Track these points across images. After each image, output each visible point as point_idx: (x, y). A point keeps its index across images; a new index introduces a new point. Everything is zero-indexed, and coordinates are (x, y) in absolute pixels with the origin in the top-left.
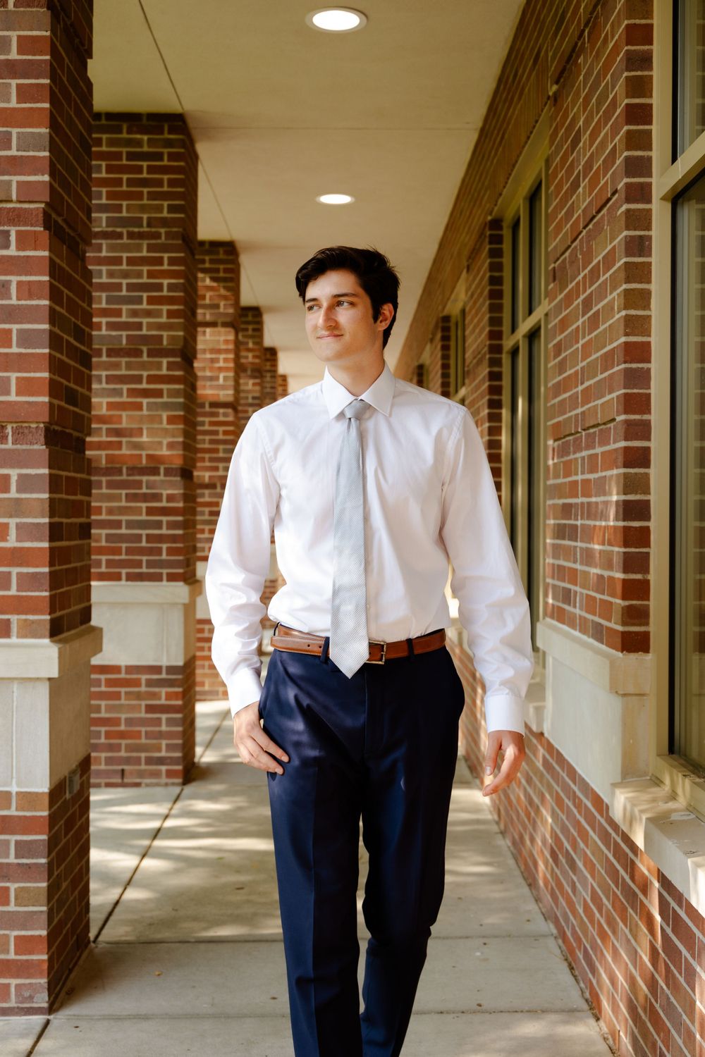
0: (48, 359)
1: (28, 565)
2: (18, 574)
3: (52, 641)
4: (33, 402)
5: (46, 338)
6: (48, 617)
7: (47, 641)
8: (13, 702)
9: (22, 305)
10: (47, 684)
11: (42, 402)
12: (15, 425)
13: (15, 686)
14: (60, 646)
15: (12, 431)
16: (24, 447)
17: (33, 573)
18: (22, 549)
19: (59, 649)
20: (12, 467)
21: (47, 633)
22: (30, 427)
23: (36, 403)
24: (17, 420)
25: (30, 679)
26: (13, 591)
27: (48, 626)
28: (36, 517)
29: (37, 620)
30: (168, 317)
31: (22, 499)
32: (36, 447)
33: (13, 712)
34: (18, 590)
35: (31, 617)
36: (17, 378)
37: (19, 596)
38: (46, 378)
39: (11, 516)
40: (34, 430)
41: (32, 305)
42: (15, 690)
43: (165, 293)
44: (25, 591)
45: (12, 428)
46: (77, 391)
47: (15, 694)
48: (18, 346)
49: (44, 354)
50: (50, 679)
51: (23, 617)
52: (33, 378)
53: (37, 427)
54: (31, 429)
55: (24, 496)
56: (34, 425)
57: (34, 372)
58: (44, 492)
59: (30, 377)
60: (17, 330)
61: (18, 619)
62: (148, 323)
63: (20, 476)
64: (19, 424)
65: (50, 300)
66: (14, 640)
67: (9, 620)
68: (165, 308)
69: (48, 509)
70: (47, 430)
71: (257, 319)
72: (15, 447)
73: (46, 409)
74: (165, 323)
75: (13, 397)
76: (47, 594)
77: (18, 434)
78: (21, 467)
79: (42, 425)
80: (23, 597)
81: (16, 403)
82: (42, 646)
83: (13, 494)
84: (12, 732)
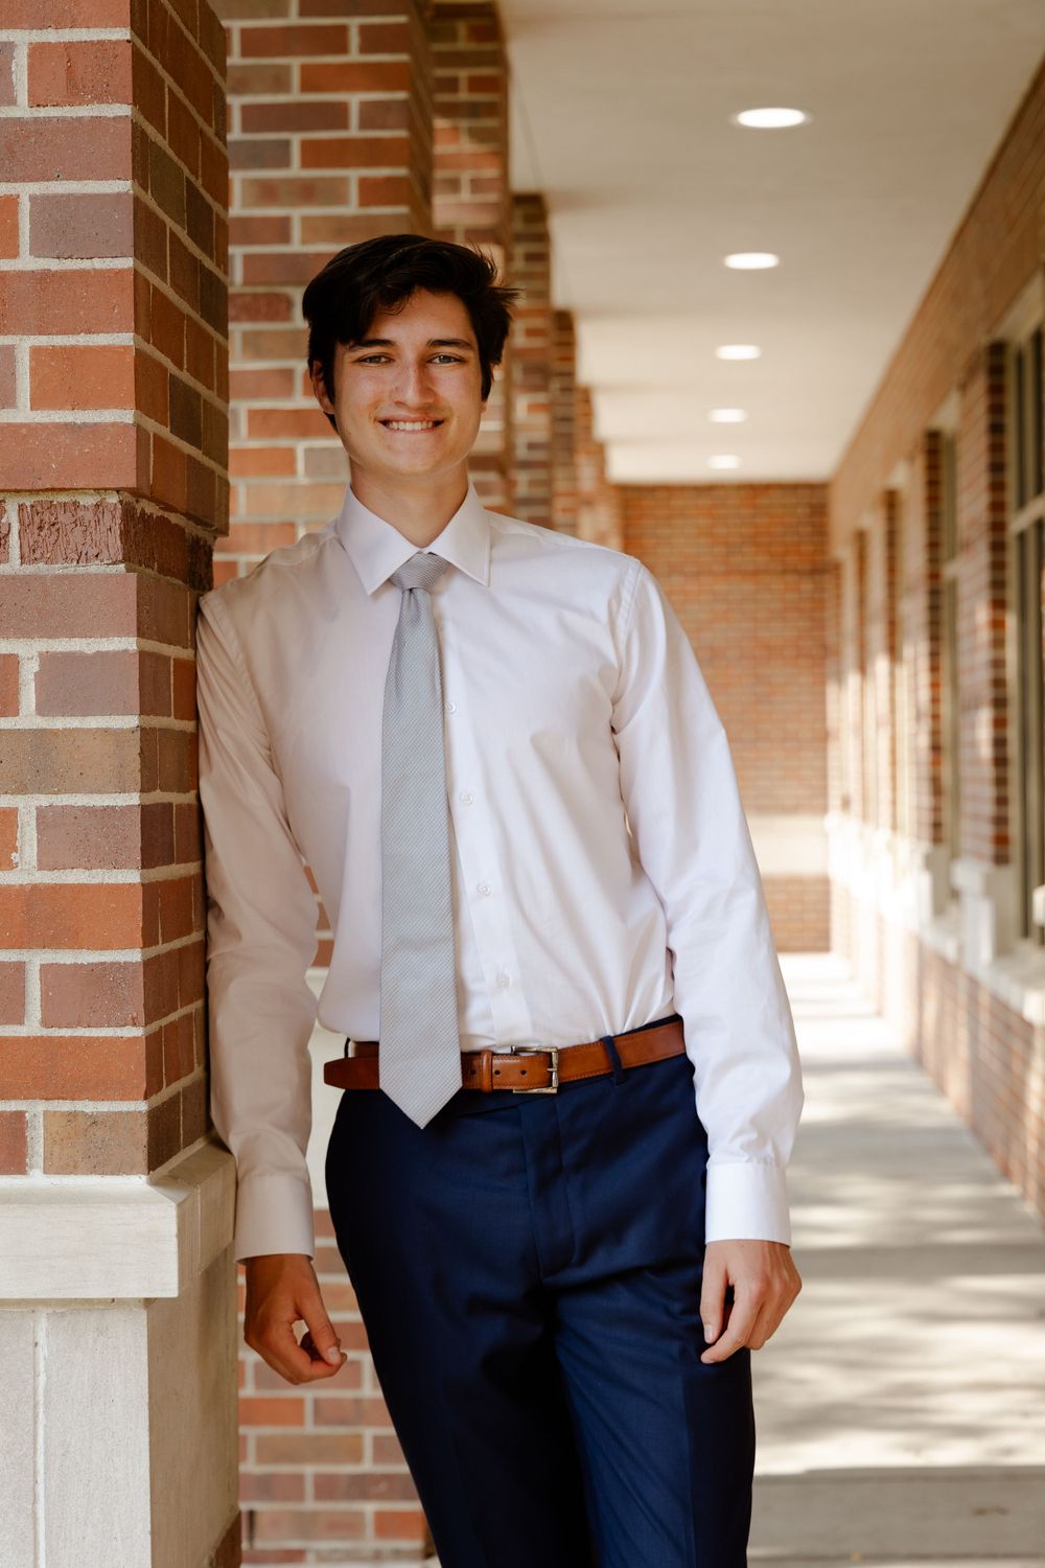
0: (130, 291)
1: (76, 943)
2: (45, 969)
3: (154, 1183)
4: (85, 425)
5: (123, 225)
6: (142, 1106)
7: (138, 1182)
8: (36, 1376)
9: (48, 120)
10: (142, 1317)
11: (114, 425)
12: (28, 501)
13: (42, 1324)
14: (182, 1196)
15: (21, 522)
16: (58, 569)
17: (92, 967)
18: (56, 889)
19: (180, 1205)
20: (24, 633)
21: (141, 1156)
22: (76, 504)
23: (95, 429)
24: (39, 485)
25: (89, 1304)
26: (32, 1026)
27: (142, 1135)
28: (99, 792)
29: (109, 1115)
30: (365, 201)
31: (55, 733)
32: (94, 568)
33: (35, 1407)
34: (45, 1023)
35: (88, 1107)
36: (36, 352)
37: (50, 1039)
38: (126, 348)
39: (22, 789)
40: (89, 516)
41: (79, 119)
42: (42, 1339)
43: (354, 132)
44: (69, 1026)
45: (21, 508)
46: (198, 395)
47: (42, 1352)
48: (36, 251)
49: (119, 273)
50: (148, 1303)
51: (66, 1106)
52: (88, 350)
53: (97, 506)
54: (80, 513)
55: (59, 723)
56: (88, 500)
57: (89, 332)
58: (126, 712)
59: (74, 348)
60: (33, 199)
61: (46, 1113)
62: (305, 220)
63: (47, 659)
64: (42, 497)
65: (135, 103)
66: (36, 1179)
67: (20, 1115)
68: (354, 175)
69: (136, 764)
70: (128, 513)
71: (535, 228)
72: (30, 569)
73: (128, 448)
74: (356, 218)
75: (23, 413)
76: (138, 1032)
77: (40, 528)
78: (53, 634)
79: (113, 499)
80: (61, 1042)
81: (33, 429)
82: (126, 1200)
83: (28, 716)
84: (35, 1472)
